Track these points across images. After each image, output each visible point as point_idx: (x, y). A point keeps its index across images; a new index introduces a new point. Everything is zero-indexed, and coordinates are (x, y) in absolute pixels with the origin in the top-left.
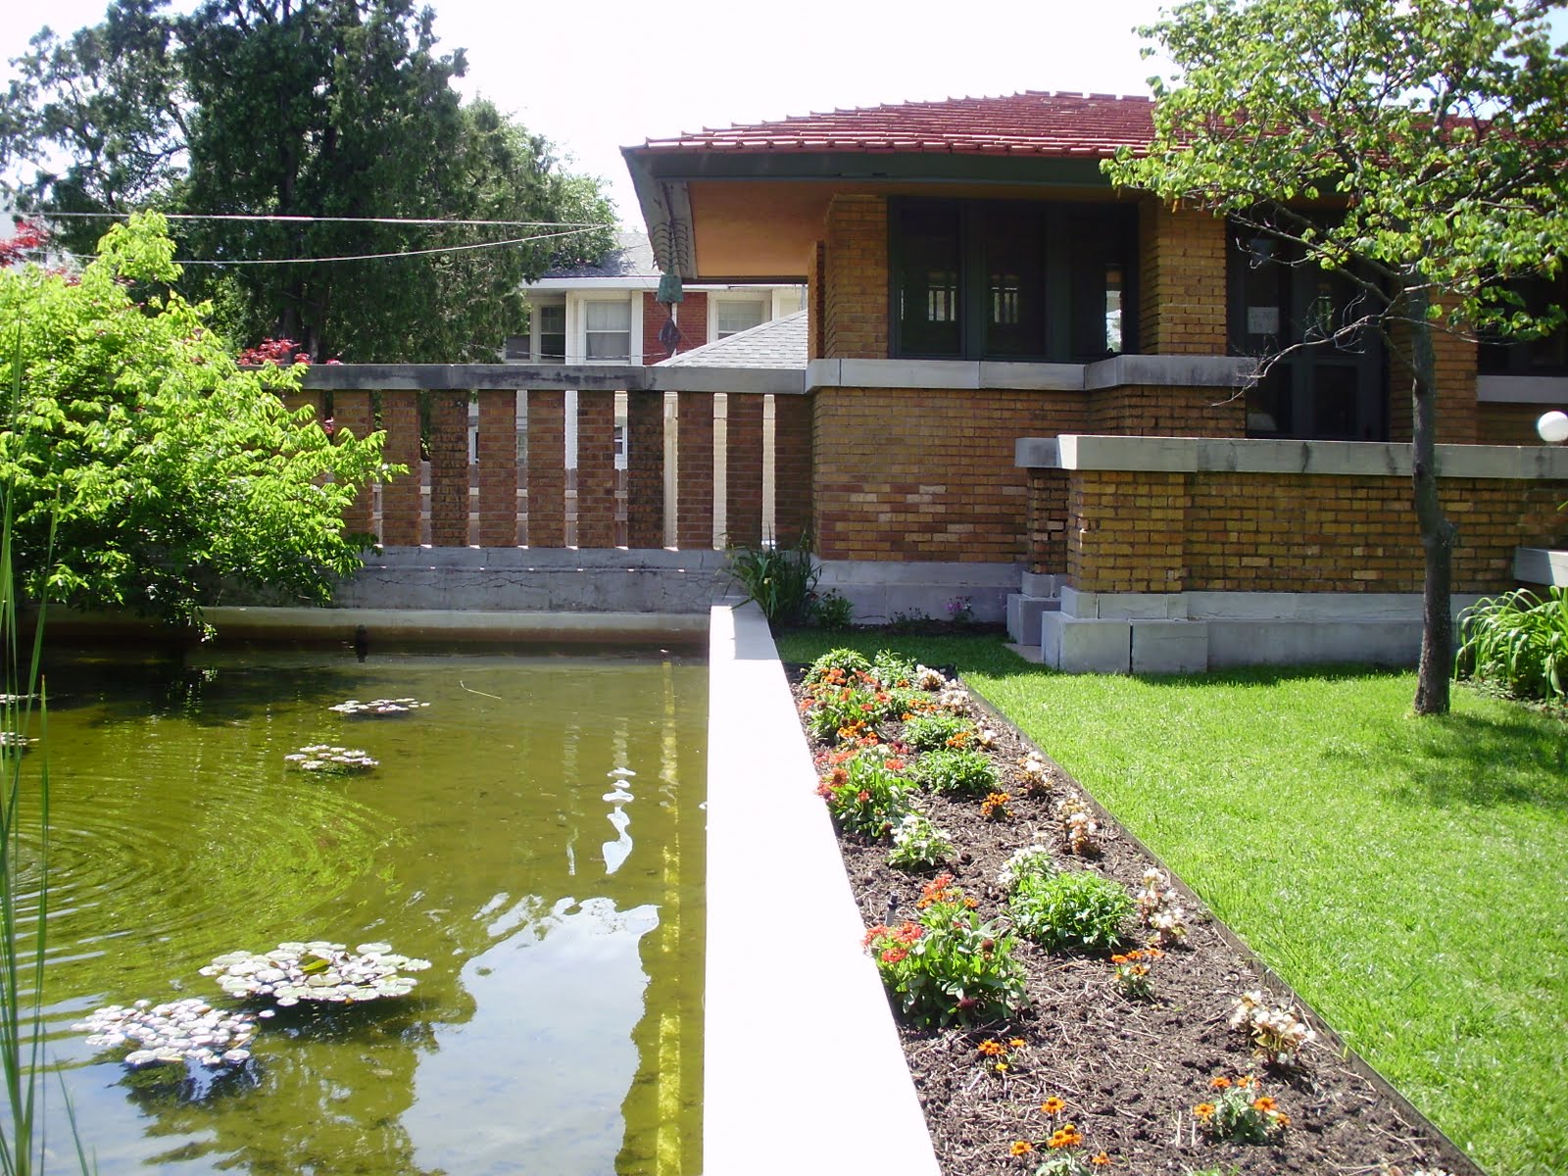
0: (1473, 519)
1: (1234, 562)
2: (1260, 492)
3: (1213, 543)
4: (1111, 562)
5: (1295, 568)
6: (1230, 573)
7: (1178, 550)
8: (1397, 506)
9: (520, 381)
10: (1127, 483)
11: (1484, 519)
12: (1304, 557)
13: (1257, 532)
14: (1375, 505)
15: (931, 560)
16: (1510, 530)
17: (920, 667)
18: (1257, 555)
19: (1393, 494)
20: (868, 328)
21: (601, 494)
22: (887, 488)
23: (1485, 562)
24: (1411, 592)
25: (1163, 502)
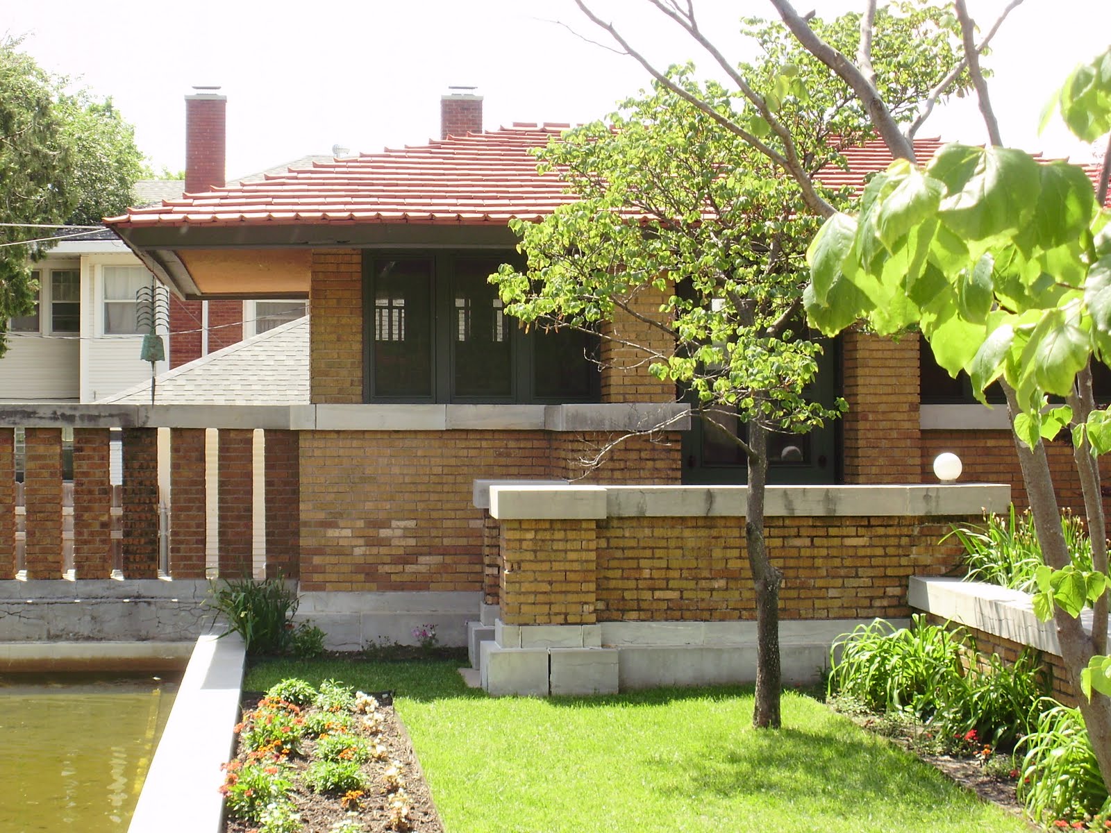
0: (869, 551)
1: (647, 595)
2: (669, 533)
3: (628, 579)
4: (531, 599)
5: (703, 600)
6: (644, 605)
7: (592, 587)
8: (797, 542)
9: (17, 420)
10: (545, 530)
11: (880, 551)
12: (712, 590)
13: (668, 568)
14: (778, 542)
15: (403, 590)
16: (904, 561)
17: (359, 694)
18: (667, 589)
19: (793, 532)
20: (344, 373)
21: (97, 528)
22: (361, 524)
23: (882, 590)
24: (813, 618)
25: (577, 545)
